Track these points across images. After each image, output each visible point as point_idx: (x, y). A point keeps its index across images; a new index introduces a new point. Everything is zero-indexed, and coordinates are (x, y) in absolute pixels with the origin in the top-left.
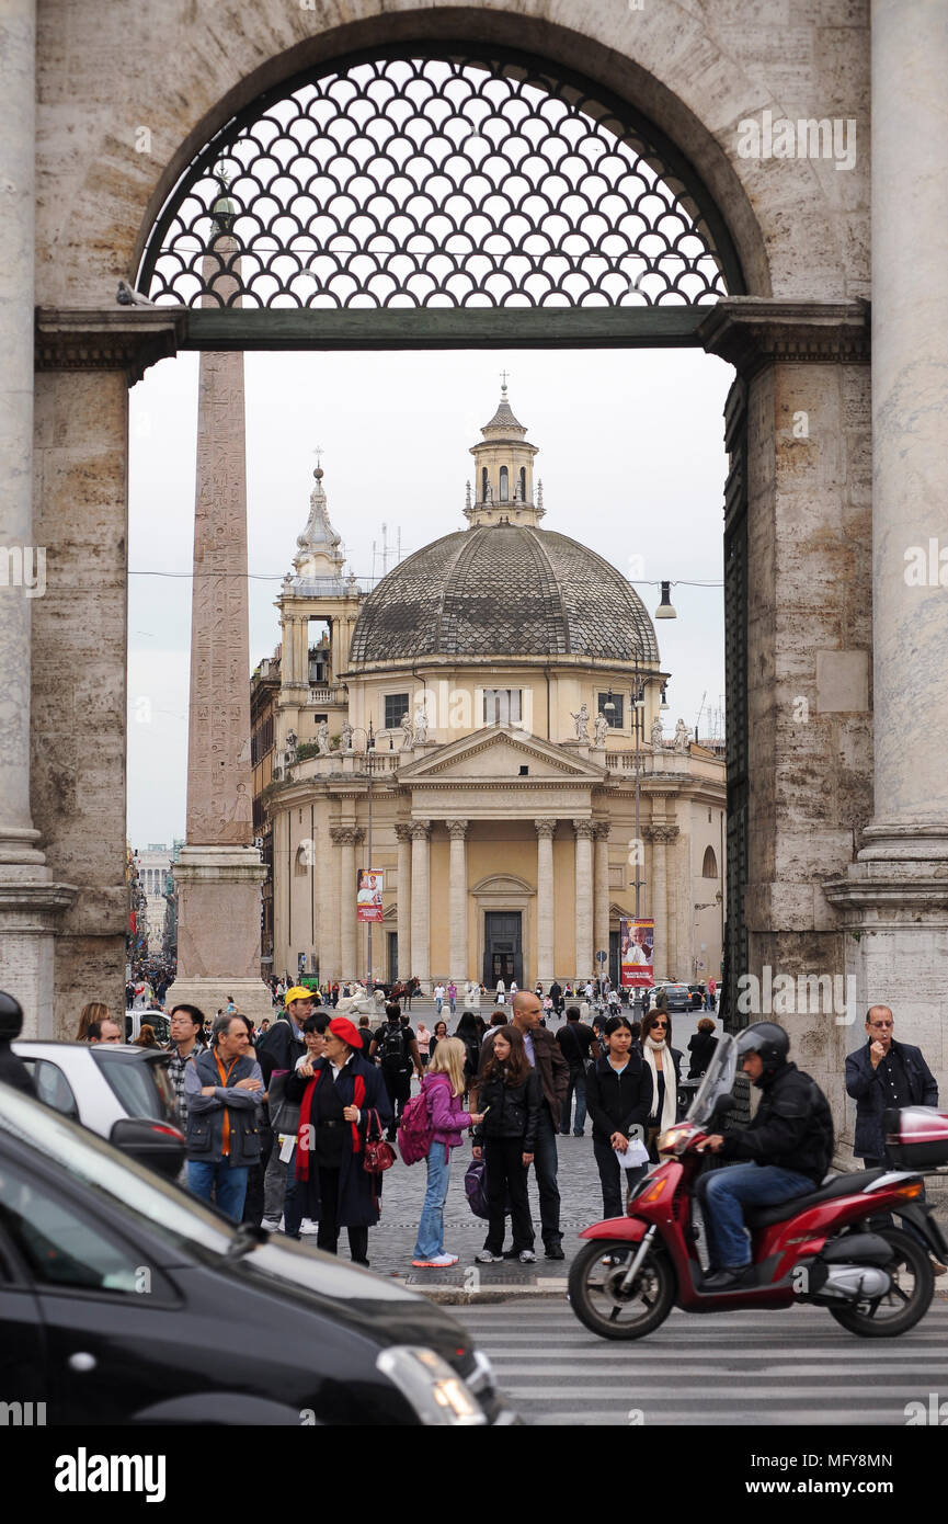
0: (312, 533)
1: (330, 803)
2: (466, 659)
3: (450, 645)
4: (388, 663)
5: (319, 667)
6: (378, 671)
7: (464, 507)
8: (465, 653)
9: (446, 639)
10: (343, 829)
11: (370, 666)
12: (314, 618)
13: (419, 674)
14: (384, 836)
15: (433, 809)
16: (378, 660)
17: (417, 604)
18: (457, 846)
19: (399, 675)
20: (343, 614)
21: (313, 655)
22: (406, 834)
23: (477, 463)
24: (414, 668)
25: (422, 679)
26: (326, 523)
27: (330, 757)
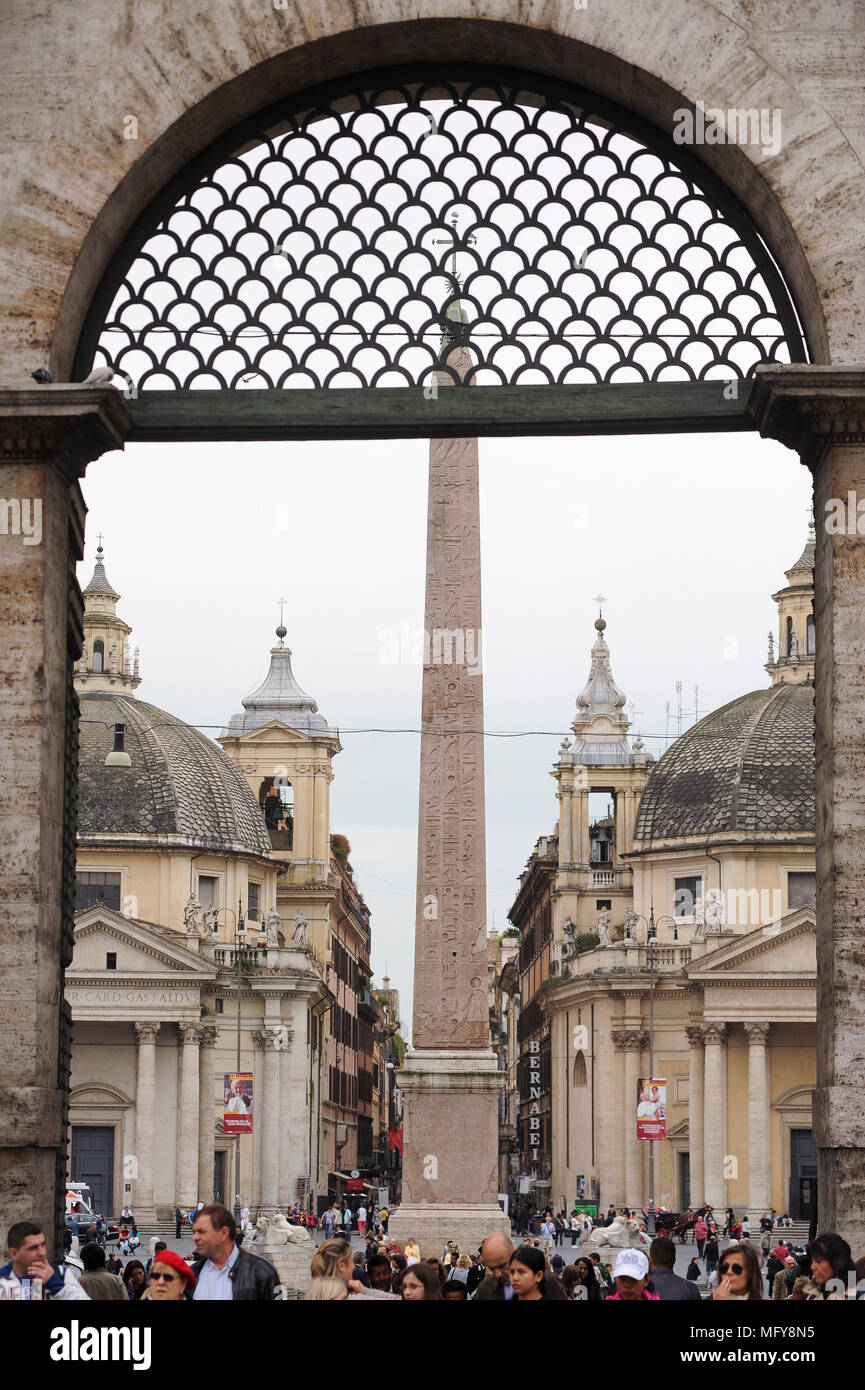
0: (592, 693)
1: (611, 1003)
2: (767, 836)
3: (748, 821)
4: (678, 841)
5: (603, 846)
6: (667, 850)
7: (766, 662)
8: (766, 830)
9: (744, 813)
10: (627, 1032)
11: (658, 844)
12: (595, 789)
13: (711, 853)
14: (672, 1040)
15: (727, 1009)
16: (666, 837)
17: (711, 773)
18: (757, 1053)
19: (690, 854)
20: (628, 784)
21: (594, 831)
22: (698, 1038)
23: (781, 611)
24: (707, 847)
25: (717, 859)
26: (610, 681)
27: (612, 949)
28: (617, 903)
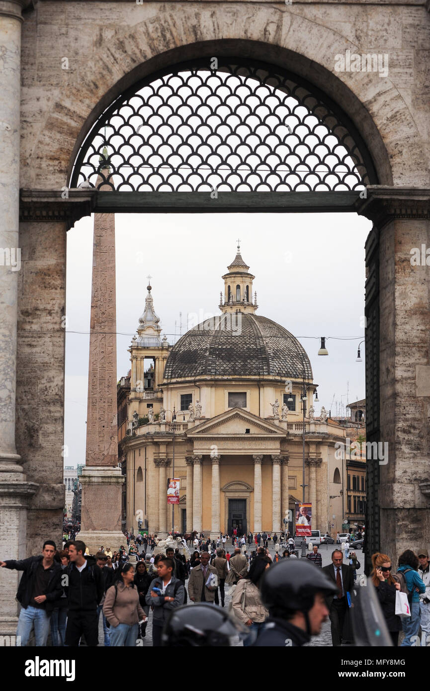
0: (146, 316)
1: (154, 447)
2: (220, 377)
3: (212, 371)
4: (183, 379)
5: (149, 381)
6: (177, 383)
7: (219, 304)
8: (219, 375)
9: (210, 368)
10: (160, 459)
11: (174, 380)
12: (147, 357)
13: (197, 384)
14: (180, 462)
15: (203, 449)
16: (177, 378)
17: (196, 351)
18: (215, 468)
19: (187, 385)
20: (160, 355)
21: (146, 375)
22: (190, 462)
23: (226, 283)
24: (195, 381)
25: (199, 387)
26: (153, 312)
27: (155, 424)
28: (155, 405)
